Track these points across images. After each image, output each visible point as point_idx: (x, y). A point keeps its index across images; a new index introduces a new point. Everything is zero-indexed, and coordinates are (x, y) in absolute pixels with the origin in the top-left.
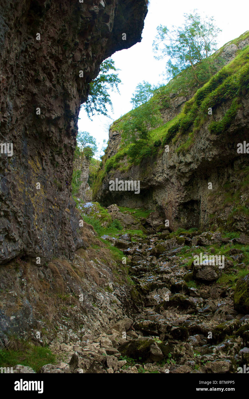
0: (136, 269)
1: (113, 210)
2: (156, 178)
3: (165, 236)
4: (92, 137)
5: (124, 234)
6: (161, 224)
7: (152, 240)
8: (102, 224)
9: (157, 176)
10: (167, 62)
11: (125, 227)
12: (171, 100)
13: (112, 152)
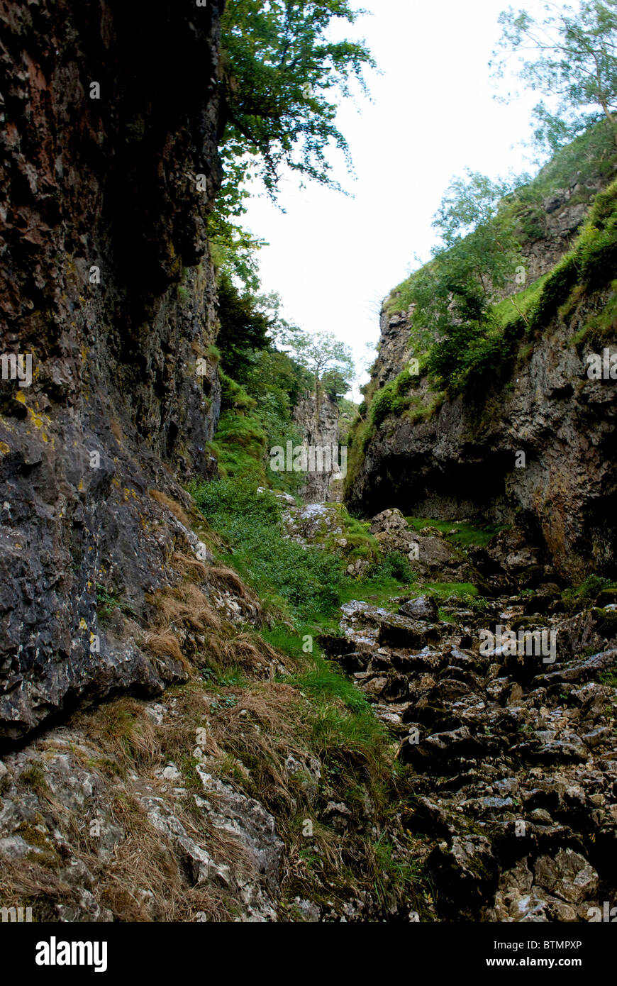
0: (443, 745)
1: (387, 525)
2: (512, 430)
3: (548, 600)
4: (342, 344)
5: (417, 596)
6: (532, 564)
7: (504, 616)
8: (351, 568)
9: (515, 425)
10: (535, 107)
11: (425, 575)
12: (548, 217)
13: (390, 370)
